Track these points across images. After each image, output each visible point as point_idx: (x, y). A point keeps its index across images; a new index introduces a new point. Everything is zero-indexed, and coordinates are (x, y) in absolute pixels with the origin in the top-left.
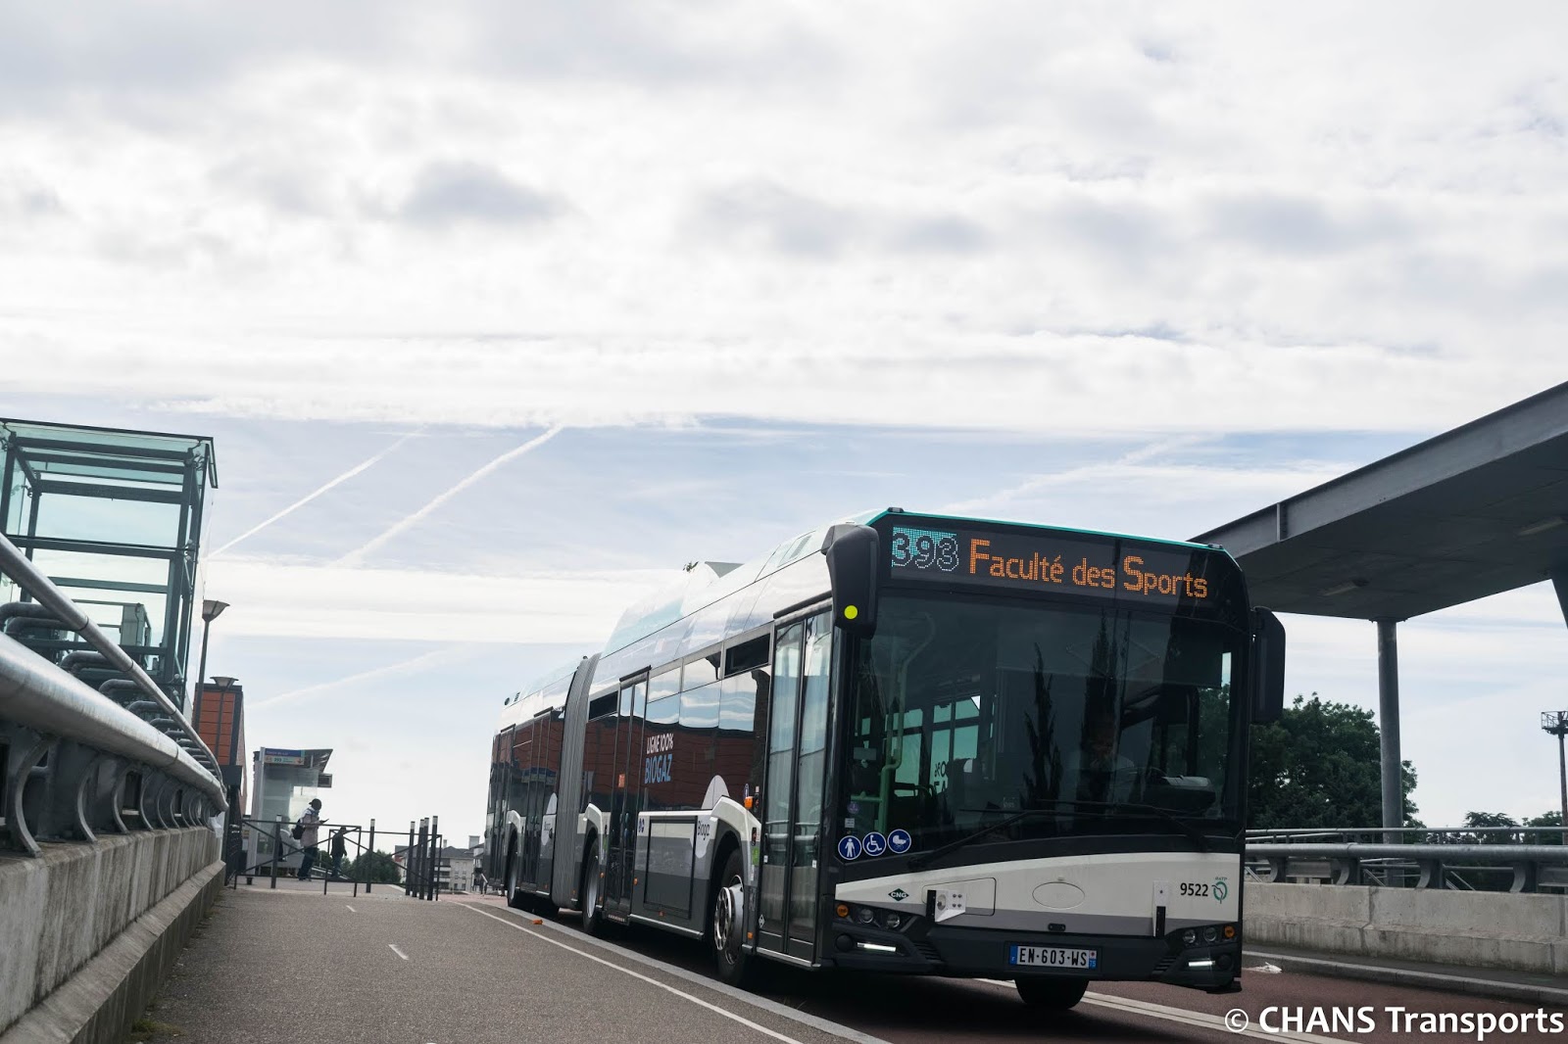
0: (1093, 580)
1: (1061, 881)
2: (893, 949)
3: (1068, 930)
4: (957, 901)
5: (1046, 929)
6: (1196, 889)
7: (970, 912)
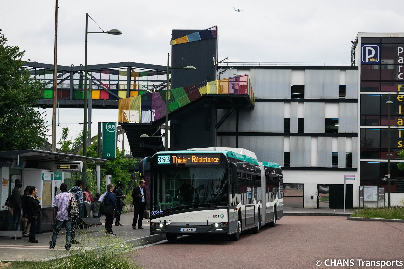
0: (197, 161)
1: (188, 217)
2: (161, 230)
3: (190, 225)
4: (170, 221)
5: (186, 225)
6: (216, 216)
7: (172, 223)
